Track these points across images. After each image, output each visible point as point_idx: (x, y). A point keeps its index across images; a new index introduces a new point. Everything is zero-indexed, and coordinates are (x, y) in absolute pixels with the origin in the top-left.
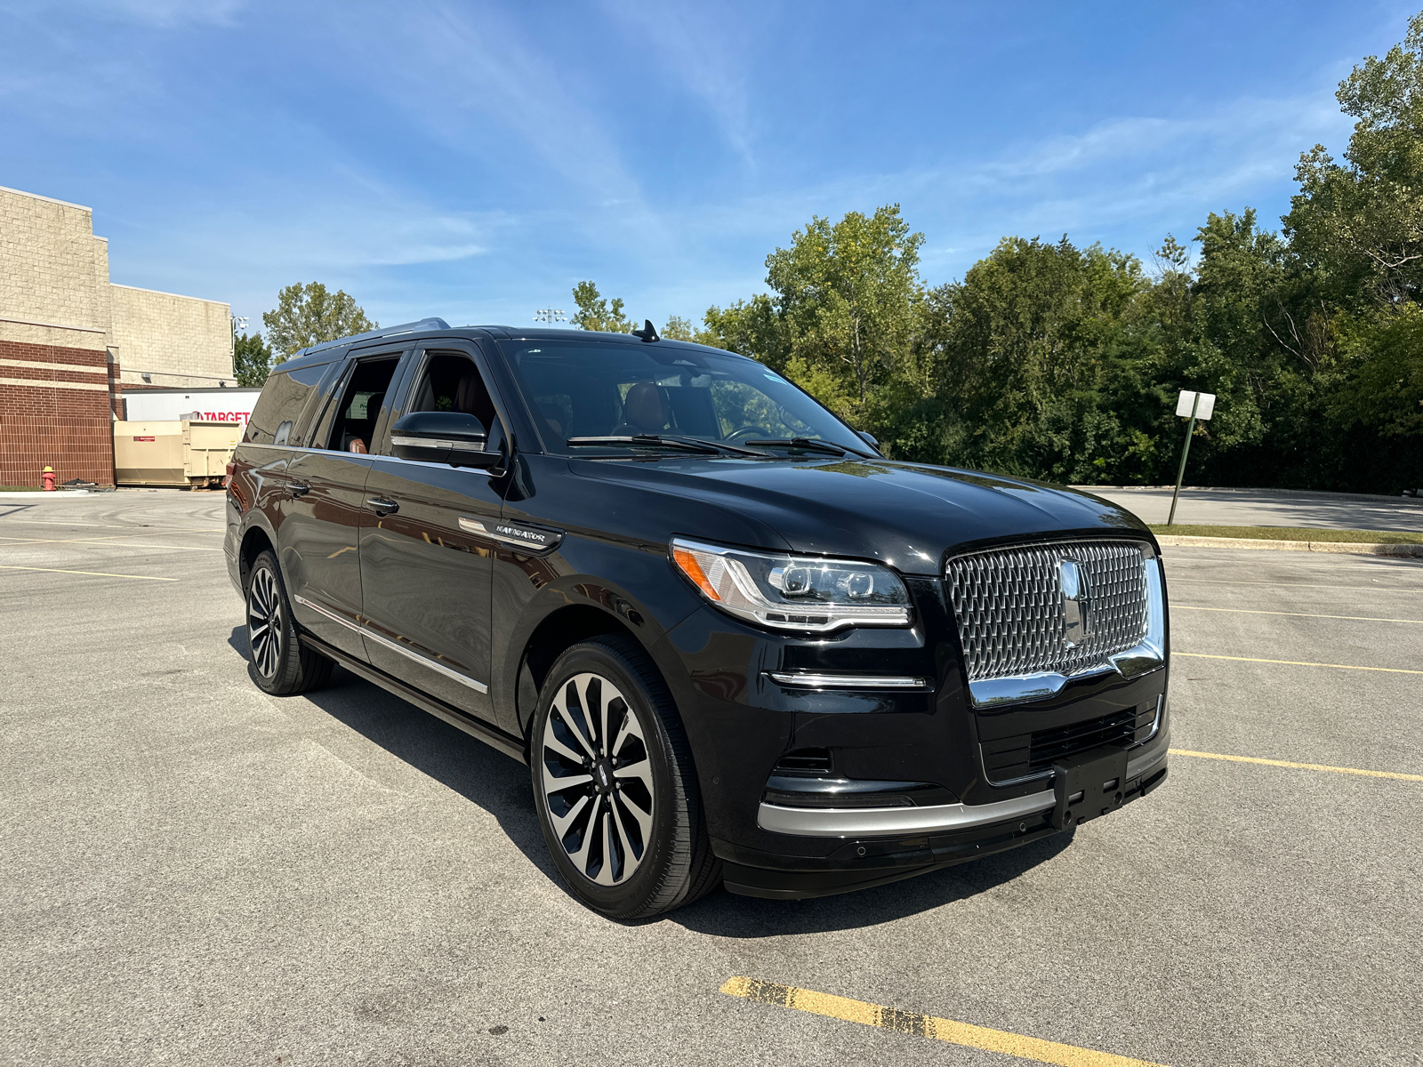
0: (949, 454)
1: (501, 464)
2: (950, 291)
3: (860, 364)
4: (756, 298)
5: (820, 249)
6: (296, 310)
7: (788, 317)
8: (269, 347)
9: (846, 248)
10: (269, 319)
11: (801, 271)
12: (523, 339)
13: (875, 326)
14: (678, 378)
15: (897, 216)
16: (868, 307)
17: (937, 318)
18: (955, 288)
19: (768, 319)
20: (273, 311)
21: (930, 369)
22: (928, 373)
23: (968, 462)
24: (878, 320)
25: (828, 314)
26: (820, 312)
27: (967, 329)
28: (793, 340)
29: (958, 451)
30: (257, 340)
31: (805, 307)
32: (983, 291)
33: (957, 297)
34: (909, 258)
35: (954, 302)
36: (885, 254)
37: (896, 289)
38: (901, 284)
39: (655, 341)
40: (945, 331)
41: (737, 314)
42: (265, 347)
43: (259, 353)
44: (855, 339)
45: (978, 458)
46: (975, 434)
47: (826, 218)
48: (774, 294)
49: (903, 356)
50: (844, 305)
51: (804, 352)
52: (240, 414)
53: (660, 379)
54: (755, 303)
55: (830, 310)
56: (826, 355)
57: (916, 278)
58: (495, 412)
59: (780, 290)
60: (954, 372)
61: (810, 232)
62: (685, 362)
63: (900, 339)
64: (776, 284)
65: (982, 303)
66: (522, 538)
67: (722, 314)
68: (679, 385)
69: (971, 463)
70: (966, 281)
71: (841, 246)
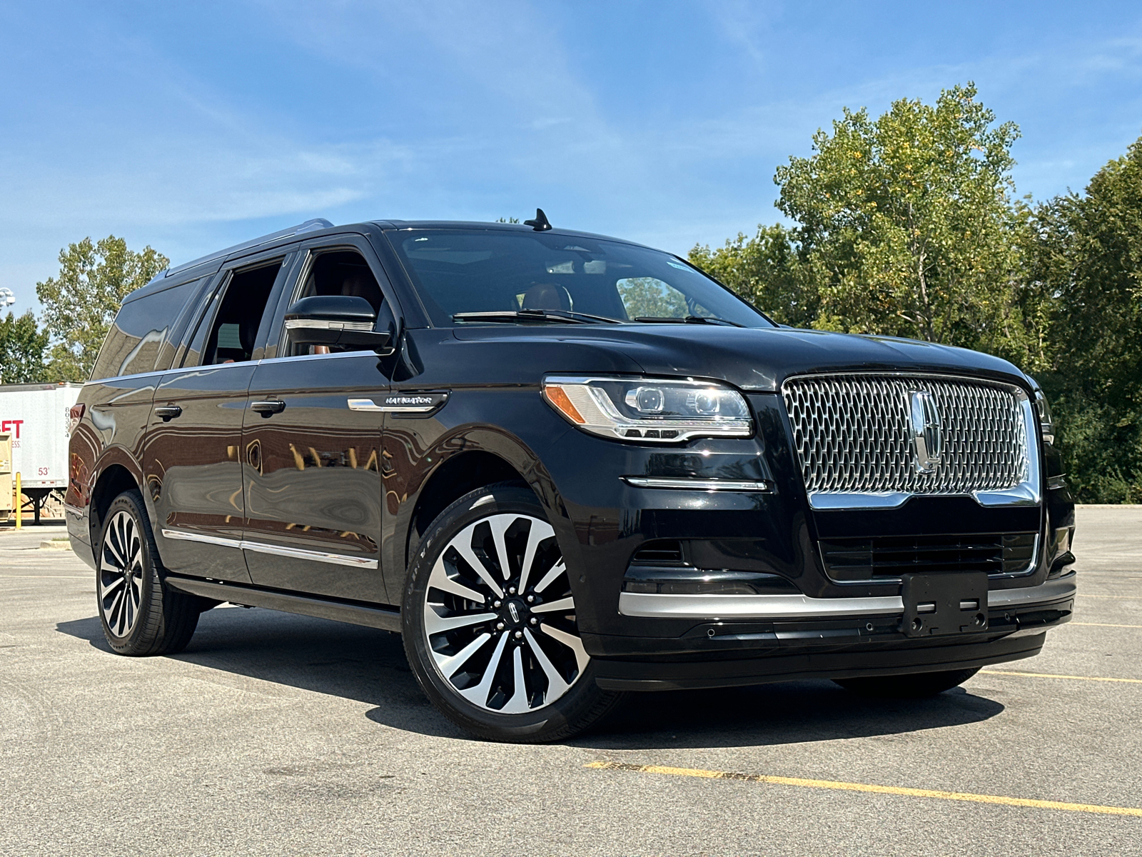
0: (1078, 457)
1: (390, 344)
2: (1062, 206)
3: (929, 323)
4: (764, 231)
5: (858, 155)
6: (84, 277)
7: (813, 256)
8: (46, 332)
9: (895, 152)
10: (45, 292)
11: (829, 188)
12: (410, 229)
13: (949, 264)
14: (570, 264)
15: (975, 101)
16: (936, 237)
17: (1045, 249)
18: (1070, 202)
19: (783, 259)
20: (51, 280)
21: (1045, 328)
22: (1041, 335)
23: (1109, 469)
24: (952, 255)
25: (873, 250)
26: (861, 247)
27: (1094, 263)
28: (821, 290)
29: (1092, 452)
30: (28, 321)
31: (837, 240)
32: (1114, 205)
33: (1074, 214)
34: (996, 161)
35: (1072, 223)
36: (959, 155)
37: (977, 209)
38: (985, 200)
39: (547, 229)
40: (1058, 267)
41: (735, 255)
42: (39, 332)
43: (31, 340)
44: (919, 286)
45: (1127, 464)
46: (1119, 425)
47: (863, 111)
48: (791, 224)
49: (997, 309)
50: (897, 235)
51: (839, 307)
52: (9, 422)
53: (551, 266)
54: (762, 238)
55: (875, 243)
56: (875, 312)
57: (1010, 189)
58: (383, 296)
59: (798, 217)
60: (1077, 329)
61: (842, 133)
62: (577, 248)
63: (992, 282)
64: (791, 209)
65: (1114, 223)
66: (410, 405)
67: (712, 256)
68: (571, 272)
69: (1115, 470)
70: (1088, 190)
71: (889, 150)
